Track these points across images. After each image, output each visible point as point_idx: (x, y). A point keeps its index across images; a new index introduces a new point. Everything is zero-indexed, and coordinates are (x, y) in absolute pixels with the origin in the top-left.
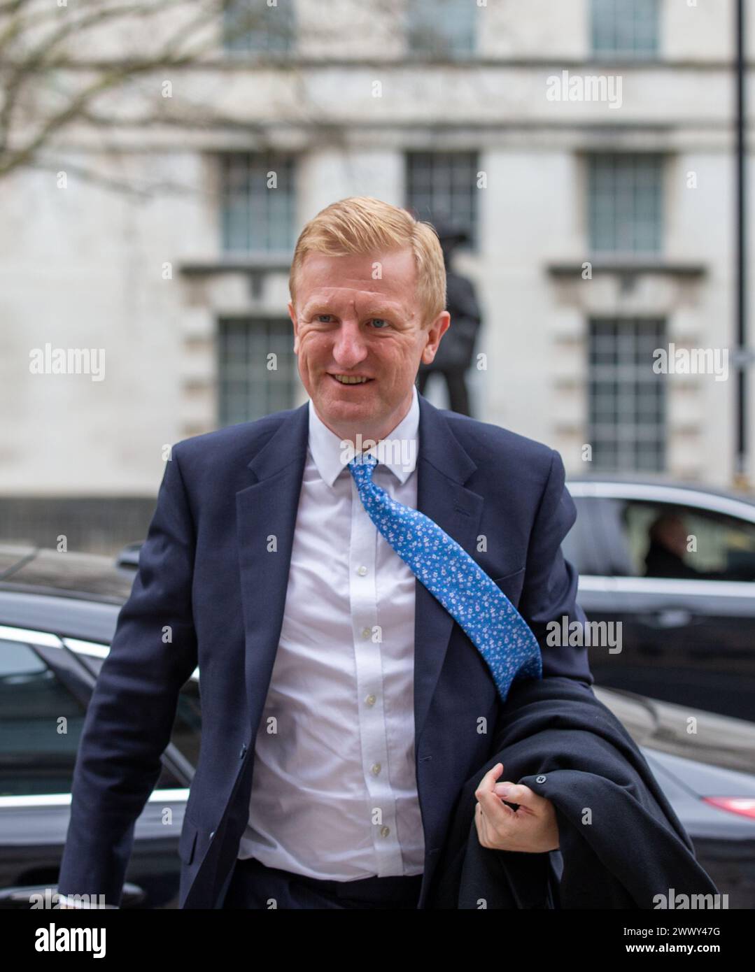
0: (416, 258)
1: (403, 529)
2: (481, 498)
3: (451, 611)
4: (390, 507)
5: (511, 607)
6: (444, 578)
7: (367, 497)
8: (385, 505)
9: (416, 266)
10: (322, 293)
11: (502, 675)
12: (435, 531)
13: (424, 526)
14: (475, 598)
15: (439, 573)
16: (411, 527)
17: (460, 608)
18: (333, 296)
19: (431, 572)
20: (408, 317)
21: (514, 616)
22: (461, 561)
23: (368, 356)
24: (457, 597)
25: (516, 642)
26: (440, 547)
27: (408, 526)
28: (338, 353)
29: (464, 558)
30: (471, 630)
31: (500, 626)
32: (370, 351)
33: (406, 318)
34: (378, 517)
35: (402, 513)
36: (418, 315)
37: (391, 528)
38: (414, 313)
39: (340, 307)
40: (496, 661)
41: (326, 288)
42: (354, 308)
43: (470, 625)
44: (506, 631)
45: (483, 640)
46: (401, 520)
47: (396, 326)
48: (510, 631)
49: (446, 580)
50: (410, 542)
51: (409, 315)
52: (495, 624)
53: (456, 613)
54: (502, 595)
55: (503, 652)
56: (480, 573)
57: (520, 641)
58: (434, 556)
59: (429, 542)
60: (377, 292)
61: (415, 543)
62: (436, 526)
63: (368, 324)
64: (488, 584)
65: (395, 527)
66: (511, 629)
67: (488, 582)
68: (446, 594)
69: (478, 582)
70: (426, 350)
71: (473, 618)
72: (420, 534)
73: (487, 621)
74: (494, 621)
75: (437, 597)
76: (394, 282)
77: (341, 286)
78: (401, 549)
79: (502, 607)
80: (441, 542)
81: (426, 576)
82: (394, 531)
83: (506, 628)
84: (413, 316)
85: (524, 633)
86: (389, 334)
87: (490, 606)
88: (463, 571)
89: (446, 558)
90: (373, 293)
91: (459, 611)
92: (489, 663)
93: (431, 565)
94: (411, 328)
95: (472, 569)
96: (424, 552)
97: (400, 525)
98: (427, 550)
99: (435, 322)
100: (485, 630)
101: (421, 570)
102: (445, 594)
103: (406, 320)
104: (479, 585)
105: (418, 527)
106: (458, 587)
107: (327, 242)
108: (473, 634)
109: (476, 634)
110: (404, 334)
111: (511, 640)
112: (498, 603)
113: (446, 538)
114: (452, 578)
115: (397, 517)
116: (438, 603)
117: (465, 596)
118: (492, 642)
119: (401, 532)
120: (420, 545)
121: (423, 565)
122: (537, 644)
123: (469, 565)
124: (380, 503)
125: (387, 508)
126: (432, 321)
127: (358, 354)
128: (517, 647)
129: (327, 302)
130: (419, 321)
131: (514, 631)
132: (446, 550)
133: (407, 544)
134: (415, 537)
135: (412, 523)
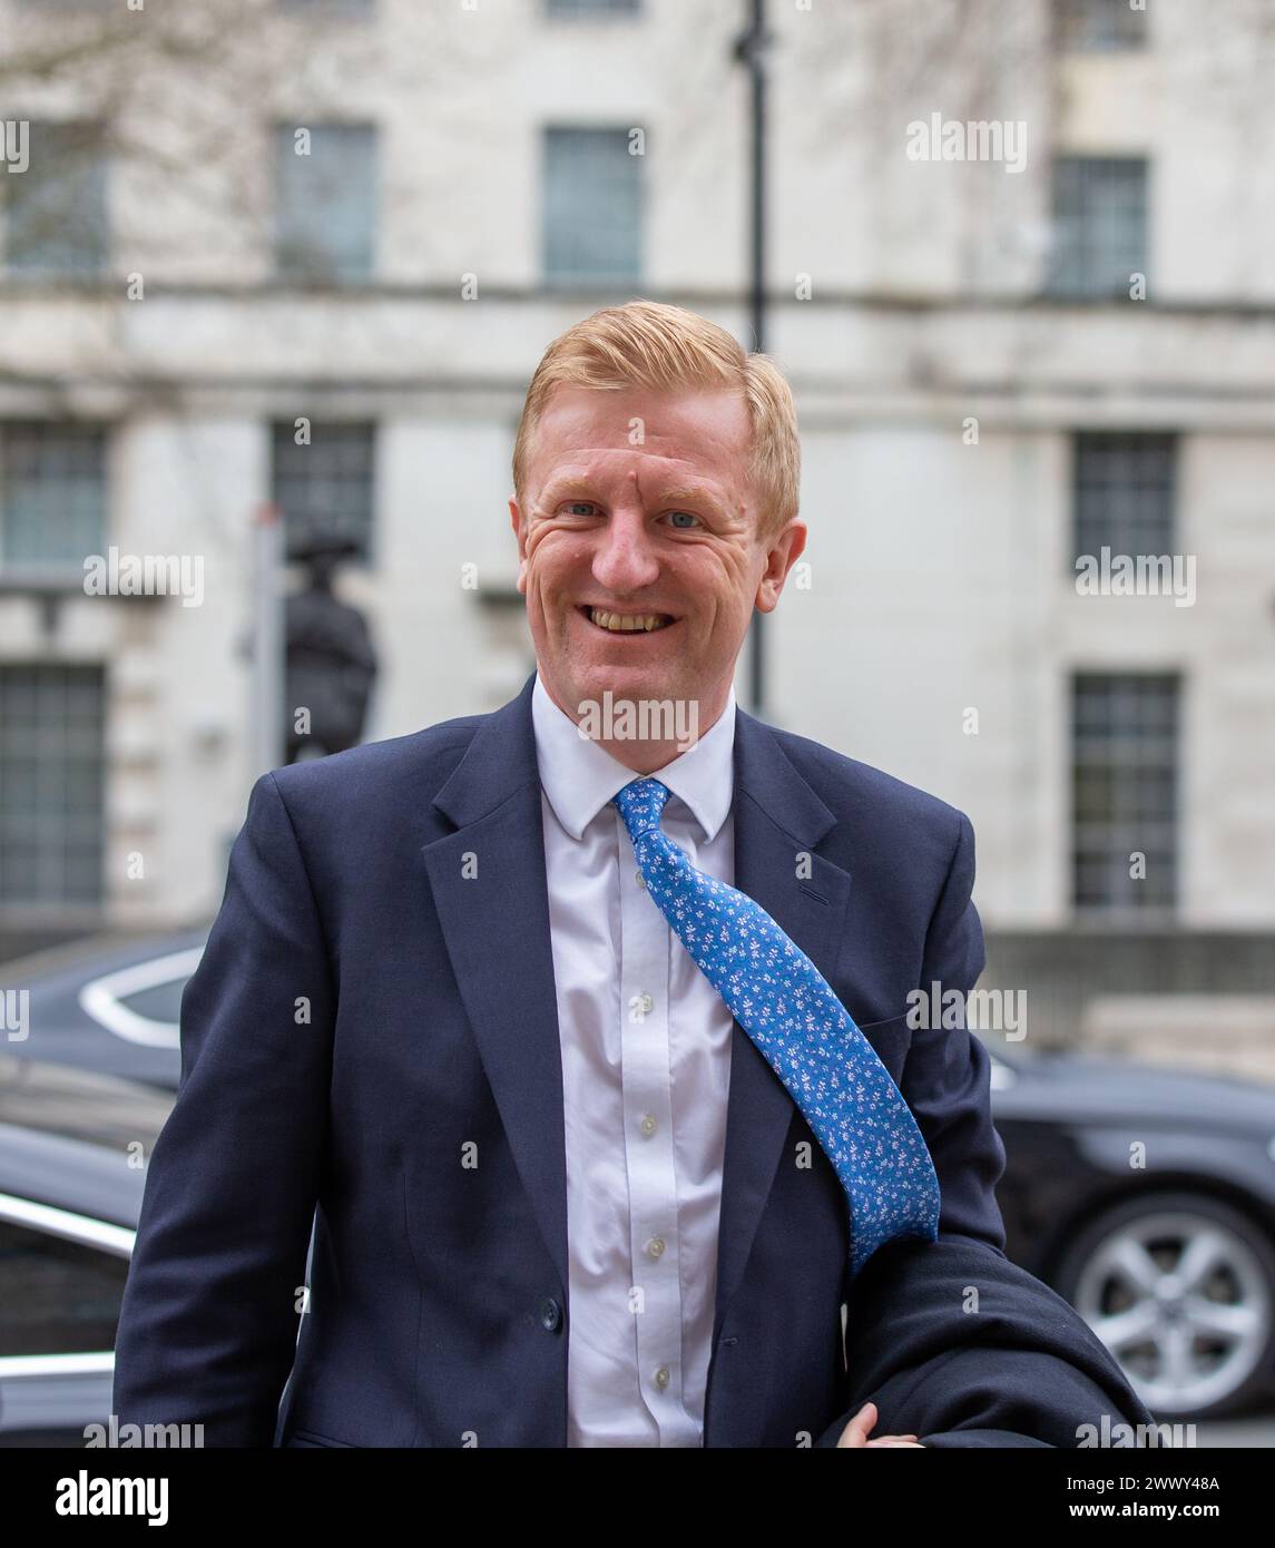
0: (751, 407)
1: (714, 921)
2: (848, 875)
3: (787, 1082)
4: (695, 878)
5: (892, 1089)
6: (781, 1019)
7: (652, 853)
8: (686, 872)
9: (752, 423)
10: (578, 459)
11: (867, 1219)
12: (770, 929)
13: (752, 920)
14: (832, 1063)
15: (774, 1010)
16: (730, 918)
17: (805, 1078)
18: (598, 464)
19: (758, 1006)
20: (735, 512)
21: (897, 1106)
22: (813, 991)
23: (660, 574)
24: (802, 1058)
25: (896, 1156)
26: (780, 961)
27: (723, 918)
28: (602, 568)
29: (820, 986)
30: (821, 1120)
31: (870, 1121)
32: (665, 568)
33: (731, 512)
34: (668, 893)
35: (714, 891)
36: (752, 513)
37: (690, 917)
38: (745, 506)
39: (610, 485)
40: (860, 1188)
41: (587, 451)
42: (637, 484)
43: (818, 1111)
44: (880, 1132)
45: (841, 1143)
46: (711, 904)
47: (712, 526)
48: (887, 1134)
49: (784, 1024)
50: (724, 946)
51: (736, 508)
52: (864, 1116)
53: (796, 1086)
54: (879, 1062)
55: (870, 1172)
56: (844, 1018)
57: (903, 1156)
58: (767, 978)
59: (760, 950)
60: (680, 458)
61: (734, 950)
62: (773, 922)
63: (661, 521)
64: (857, 1040)
65: (700, 915)
66: (890, 1131)
67: (857, 1036)
68: (783, 1050)
69: (841, 1033)
70: (763, 586)
71: (826, 1100)
72: (743, 933)
73: (850, 1108)
74: (860, 1110)
75: (766, 1053)
76: (710, 442)
77: (611, 446)
78: (706, 957)
79: (878, 1084)
80: (781, 952)
81: (748, 1013)
82: (696, 921)
83: (880, 1127)
84: (743, 511)
85: (912, 1142)
86: (699, 539)
87: (856, 1080)
88: (815, 1011)
89: (787, 983)
90: (673, 460)
91: (801, 1084)
92: (848, 1188)
93: (759, 994)
94: (740, 532)
95: (832, 1009)
96: (748, 966)
97: (710, 913)
98: (755, 965)
99: (781, 532)
100: (844, 1125)
101: (740, 1001)
102: (780, 1049)
103: (730, 516)
104: (841, 1041)
105: (742, 921)
106: (804, 1039)
107: (589, 366)
108: (822, 1128)
109: (828, 1130)
110: (726, 541)
111: (888, 1151)
112: (872, 1078)
113: (791, 947)
114: (795, 1021)
115: (705, 897)
116: (767, 1065)
117: (816, 1057)
118: (854, 1149)
119: (709, 926)
120: (743, 954)
121: (745, 991)
122: (933, 1170)
123: (827, 1001)
124: (676, 867)
125: (689, 878)
126: (777, 529)
127: (643, 569)
128: (896, 1168)
129: (585, 474)
130: (754, 523)
131: (895, 1134)
132: (789, 968)
133: (720, 950)
134: (736, 939)
135: (731, 912)
